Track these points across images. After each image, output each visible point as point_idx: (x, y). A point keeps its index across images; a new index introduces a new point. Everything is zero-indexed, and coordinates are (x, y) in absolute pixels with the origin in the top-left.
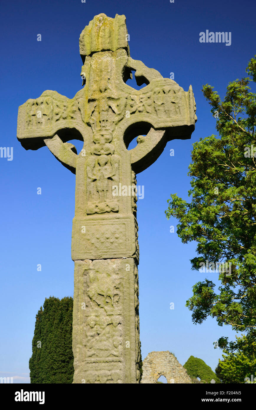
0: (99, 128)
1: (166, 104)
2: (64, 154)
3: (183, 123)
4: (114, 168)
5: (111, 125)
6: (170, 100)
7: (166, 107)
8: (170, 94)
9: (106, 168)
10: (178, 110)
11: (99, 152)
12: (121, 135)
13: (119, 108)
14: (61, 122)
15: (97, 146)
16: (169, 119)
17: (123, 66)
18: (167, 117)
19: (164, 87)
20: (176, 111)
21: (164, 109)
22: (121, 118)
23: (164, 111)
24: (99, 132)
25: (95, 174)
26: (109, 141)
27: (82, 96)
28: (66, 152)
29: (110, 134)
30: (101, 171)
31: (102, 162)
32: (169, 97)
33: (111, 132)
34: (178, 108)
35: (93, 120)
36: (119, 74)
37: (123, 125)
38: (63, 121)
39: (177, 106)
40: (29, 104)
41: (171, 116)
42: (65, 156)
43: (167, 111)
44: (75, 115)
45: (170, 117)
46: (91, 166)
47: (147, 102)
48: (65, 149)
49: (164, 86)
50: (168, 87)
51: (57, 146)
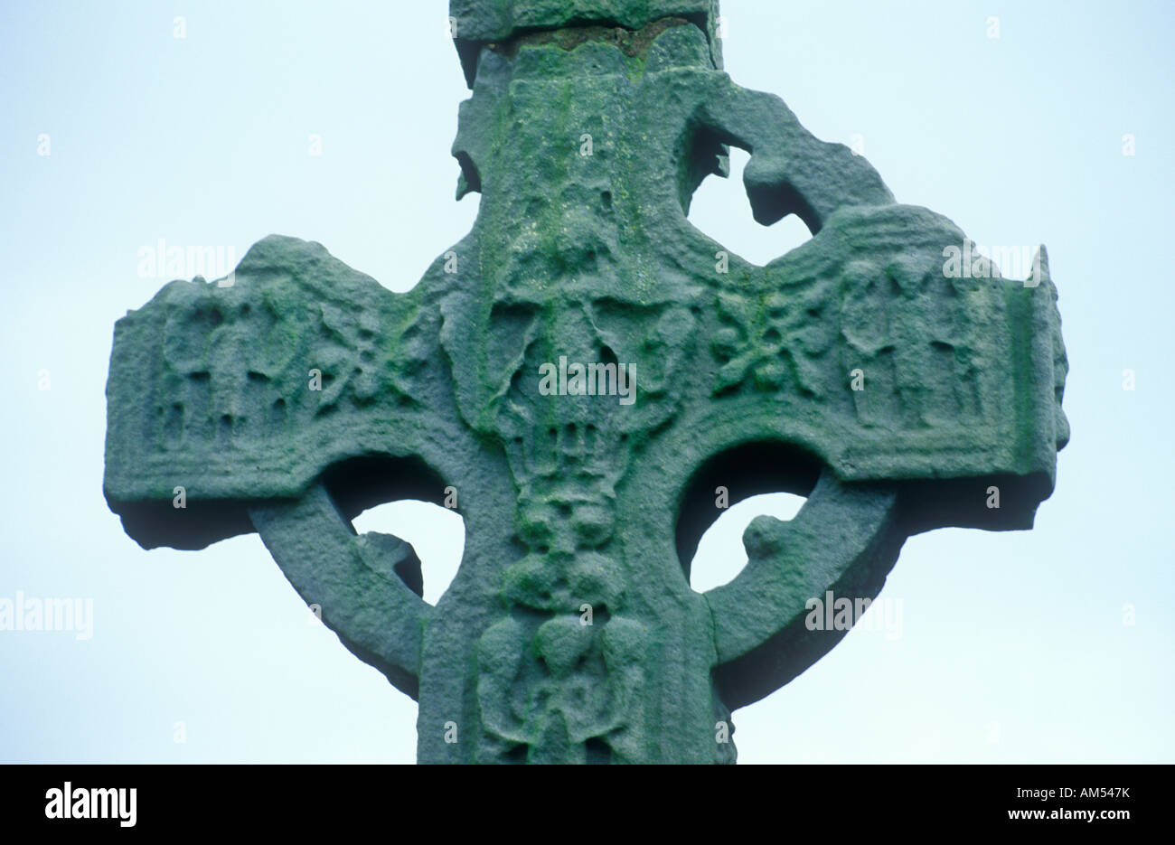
0: (549, 469)
1: (905, 355)
2: (359, 594)
3: (990, 460)
4: (623, 687)
5: (608, 452)
6: (927, 330)
7: (903, 368)
8: (925, 299)
9: (581, 689)
10: (964, 388)
11: (546, 596)
12: (665, 511)
13: (652, 359)
14: (344, 421)
15: (533, 564)
16: (915, 437)
17: (678, 123)
18: (908, 426)
19: (900, 258)
20: (957, 396)
21: (894, 378)
22: (662, 417)
23: (890, 387)
24: (547, 491)
25: (523, 717)
26: (599, 540)
27: (461, 284)
28: (367, 588)
29: (605, 502)
30: (552, 704)
31: (560, 653)
32: (921, 312)
33: (610, 491)
34: (965, 378)
35: (517, 418)
36: (661, 169)
37: (675, 453)
38: (356, 418)
39: (962, 370)
40: (173, 313)
41: (929, 418)
42: (362, 607)
43: (906, 394)
44: (419, 385)
45: (925, 425)
46: (500, 671)
47: (800, 333)
48: (364, 568)
49: (899, 248)
50: (919, 255)
51: (323, 553)
